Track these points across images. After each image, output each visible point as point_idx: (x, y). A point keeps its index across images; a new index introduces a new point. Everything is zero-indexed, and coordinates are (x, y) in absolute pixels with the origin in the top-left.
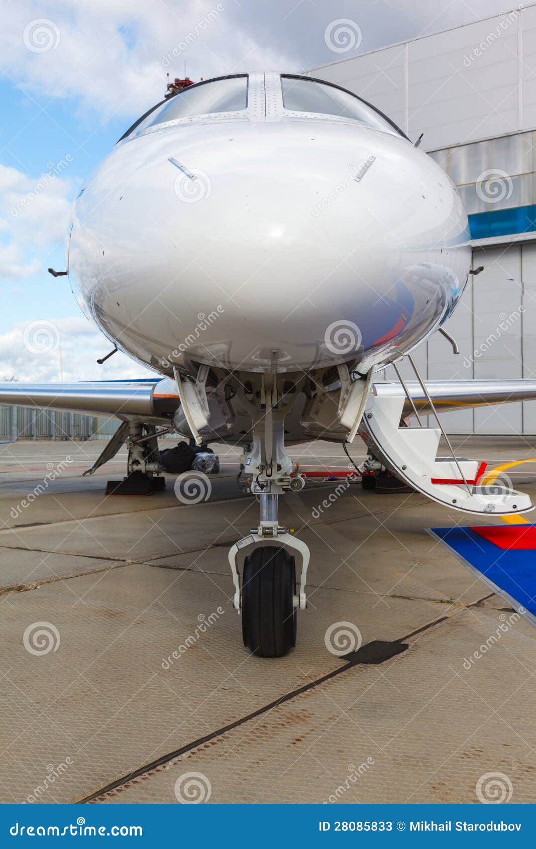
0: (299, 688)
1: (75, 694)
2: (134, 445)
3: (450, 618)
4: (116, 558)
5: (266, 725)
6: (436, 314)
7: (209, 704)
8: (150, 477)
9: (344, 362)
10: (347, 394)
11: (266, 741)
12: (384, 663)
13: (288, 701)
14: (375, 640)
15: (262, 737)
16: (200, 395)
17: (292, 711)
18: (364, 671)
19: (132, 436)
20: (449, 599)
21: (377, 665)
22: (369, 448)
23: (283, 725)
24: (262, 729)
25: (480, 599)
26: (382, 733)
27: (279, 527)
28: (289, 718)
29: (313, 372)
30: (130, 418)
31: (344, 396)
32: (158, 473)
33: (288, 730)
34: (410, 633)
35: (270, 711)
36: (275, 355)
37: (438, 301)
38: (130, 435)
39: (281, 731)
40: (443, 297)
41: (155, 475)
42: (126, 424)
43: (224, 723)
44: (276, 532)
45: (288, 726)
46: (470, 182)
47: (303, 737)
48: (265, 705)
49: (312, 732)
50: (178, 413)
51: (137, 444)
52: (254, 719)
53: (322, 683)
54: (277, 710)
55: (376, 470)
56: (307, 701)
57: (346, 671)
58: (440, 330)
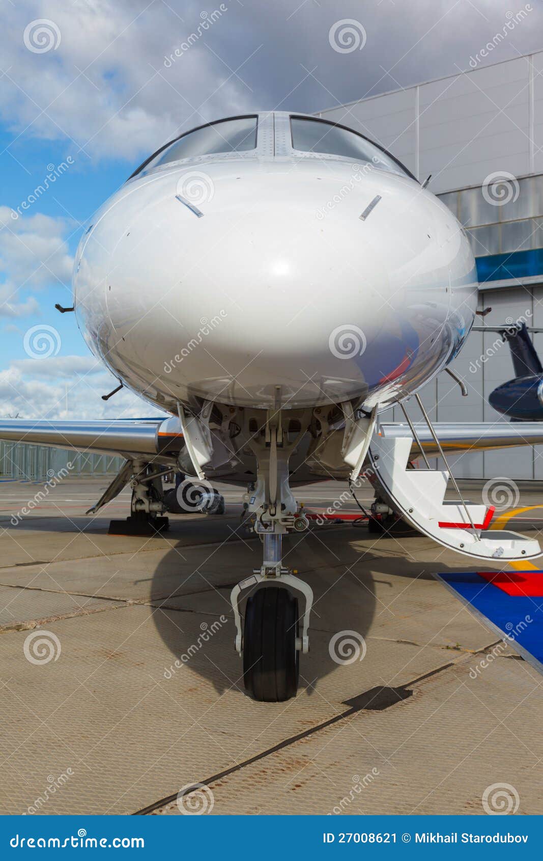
0: (300, 733)
1: (72, 736)
2: (138, 485)
3: (456, 665)
4: (118, 599)
5: (265, 770)
6: (442, 353)
7: (208, 747)
8: (153, 517)
9: (349, 399)
10: (351, 432)
11: (266, 786)
12: (387, 709)
13: (288, 746)
14: (379, 685)
15: (261, 782)
16: (204, 431)
17: (292, 756)
18: (367, 717)
19: (135, 475)
20: (455, 645)
21: (381, 711)
22: (376, 491)
23: (283, 770)
24: (262, 774)
25: (486, 646)
26: (385, 780)
27: (282, 568)
28: (289, 764)
29: (318, 410)
30: (135, 457)
31: (348, 434)
32: (162, 513)
33: (288, 776)
34: (415, 679)
35: (270, 756)
36: (278, 391)
37: (444, 341)
38: (134, 474)
39: (280, 777)
40: (449, 337)
41: (159, 515)
42: (129, 463)
43: (223, 767)
44: (279, 572)
45: (288, 771)
46: (479, 225)
47: (303, 783)
48: (264, 750)
49: (312, 778)
50: (182, 452)
51: (141, 483)
52: (254, 764)
53: (324, 728)
54: (277, 754)
55: (382, 514)
56: (308, 747)
57: (349, 717)
58: (447, 370)
